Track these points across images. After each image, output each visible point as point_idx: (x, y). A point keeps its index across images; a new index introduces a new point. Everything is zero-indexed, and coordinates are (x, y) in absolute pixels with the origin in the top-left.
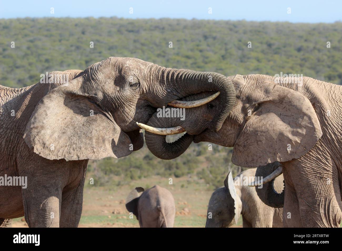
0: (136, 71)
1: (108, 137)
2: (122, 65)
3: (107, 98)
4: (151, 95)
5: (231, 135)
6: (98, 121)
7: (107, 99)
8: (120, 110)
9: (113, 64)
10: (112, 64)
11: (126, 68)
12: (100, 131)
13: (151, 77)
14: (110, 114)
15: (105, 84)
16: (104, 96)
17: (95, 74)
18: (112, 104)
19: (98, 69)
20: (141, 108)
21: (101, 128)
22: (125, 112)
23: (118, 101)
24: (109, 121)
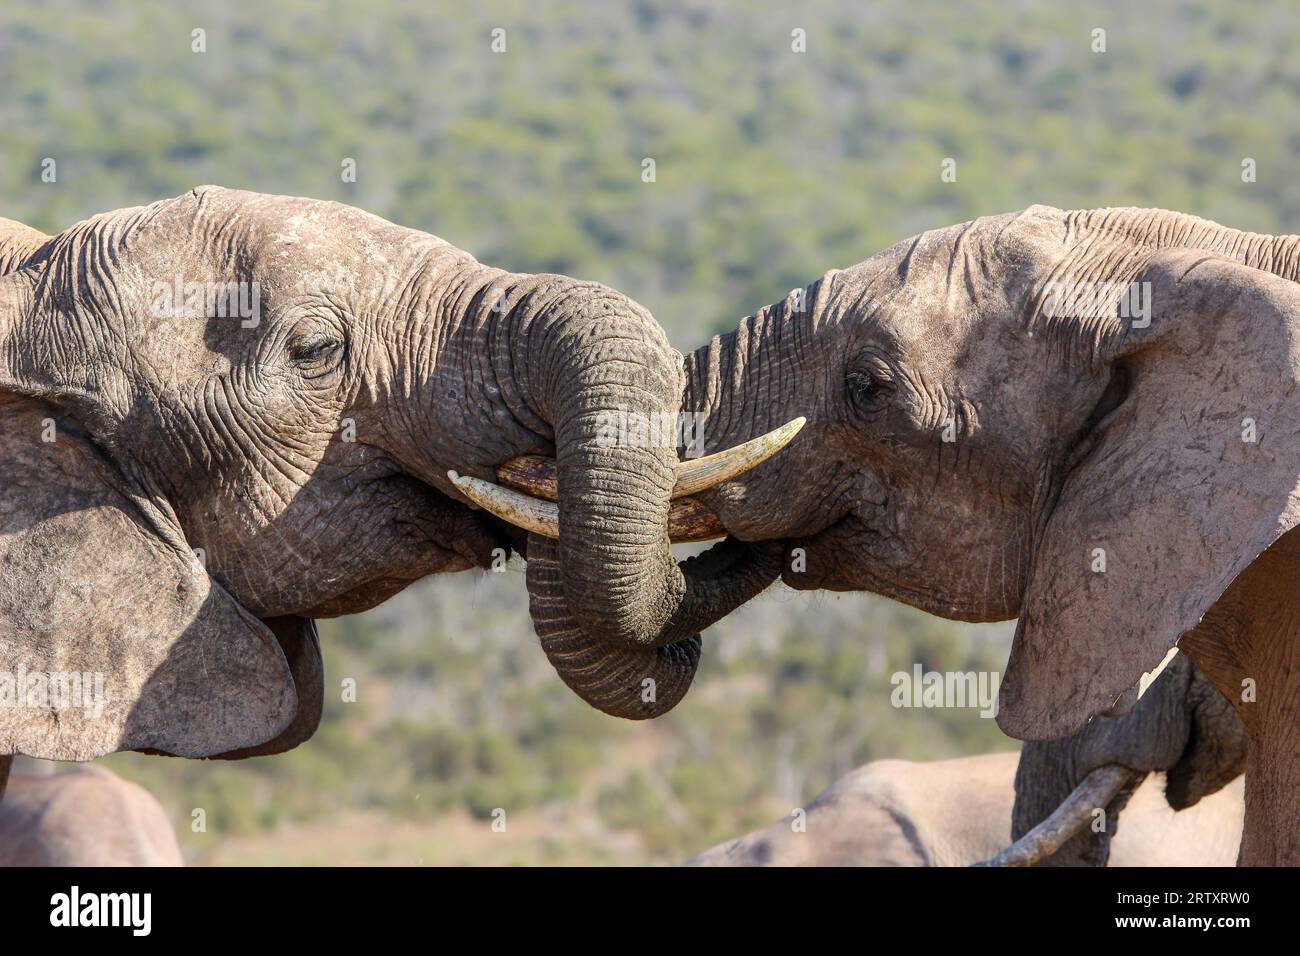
0: (335, 270)
1: (143, 633)
2: (260, 231)
3: (153, 413)
4: (406, 419)
5: (975, 553)
6: (94, 541)
7: (157, 418)
8: (224, 488)
9: (212, 227)
10: (208, 224)
11: (279, 251)
12: (96, 598)
13: (420, 315)
14: (165, 503)
15: (151, 335)
16: (141, 401)
17: (100, 271)
18: (176, 450)
19: (123, 242)
20: (351, 486)
21: (106, 580)
22: (252, 505)
23: (217, 437)
24: (153, 542)
